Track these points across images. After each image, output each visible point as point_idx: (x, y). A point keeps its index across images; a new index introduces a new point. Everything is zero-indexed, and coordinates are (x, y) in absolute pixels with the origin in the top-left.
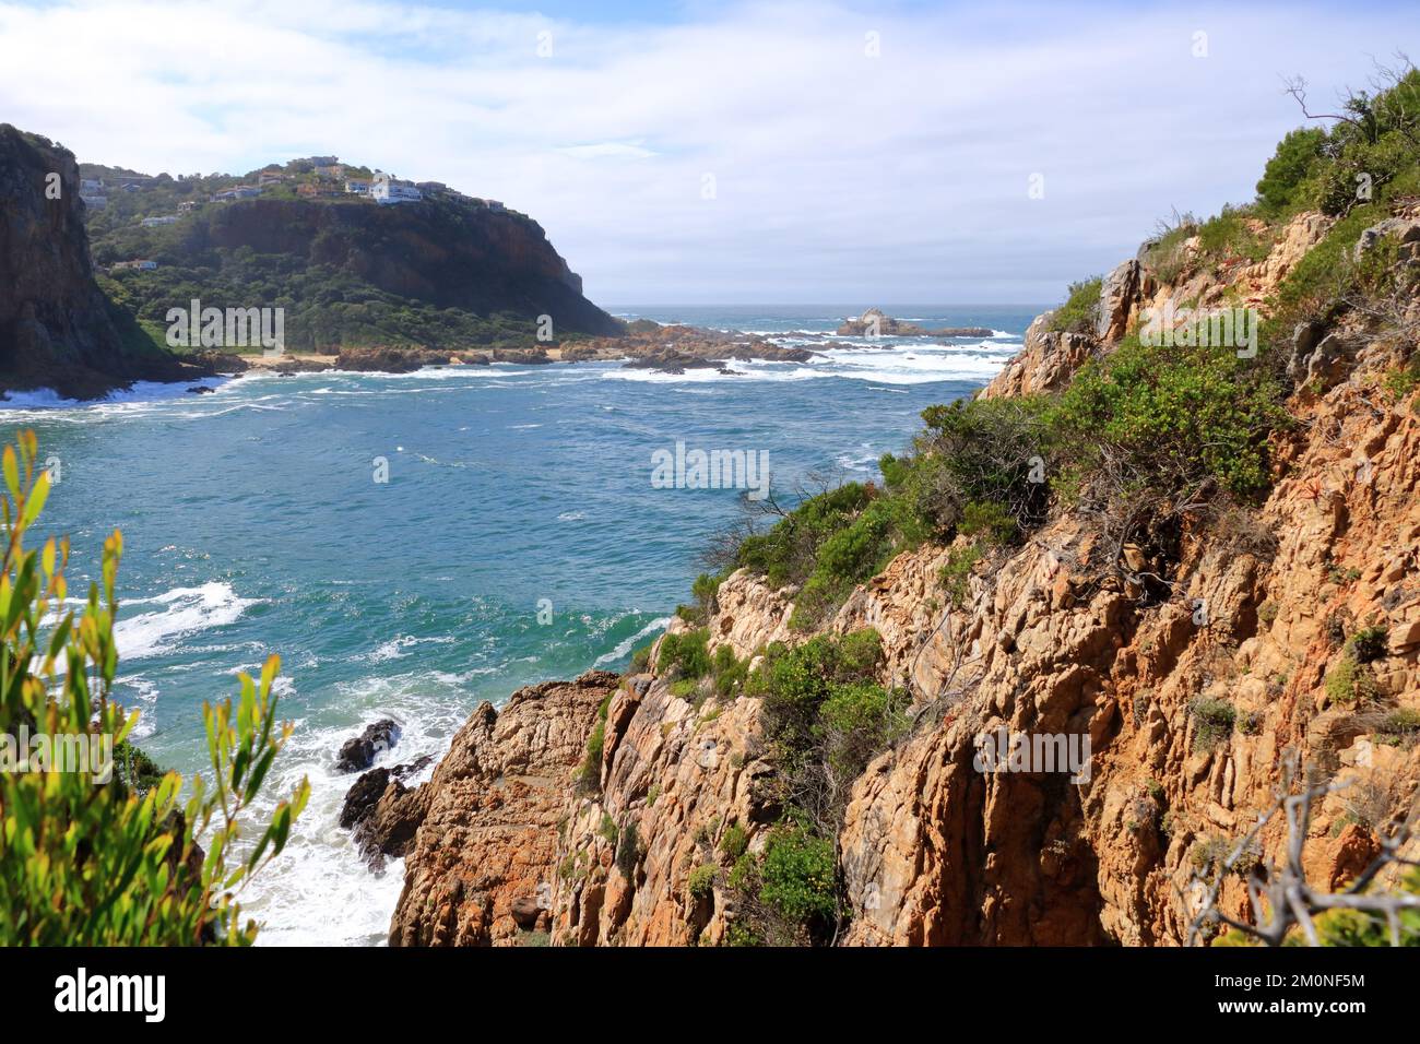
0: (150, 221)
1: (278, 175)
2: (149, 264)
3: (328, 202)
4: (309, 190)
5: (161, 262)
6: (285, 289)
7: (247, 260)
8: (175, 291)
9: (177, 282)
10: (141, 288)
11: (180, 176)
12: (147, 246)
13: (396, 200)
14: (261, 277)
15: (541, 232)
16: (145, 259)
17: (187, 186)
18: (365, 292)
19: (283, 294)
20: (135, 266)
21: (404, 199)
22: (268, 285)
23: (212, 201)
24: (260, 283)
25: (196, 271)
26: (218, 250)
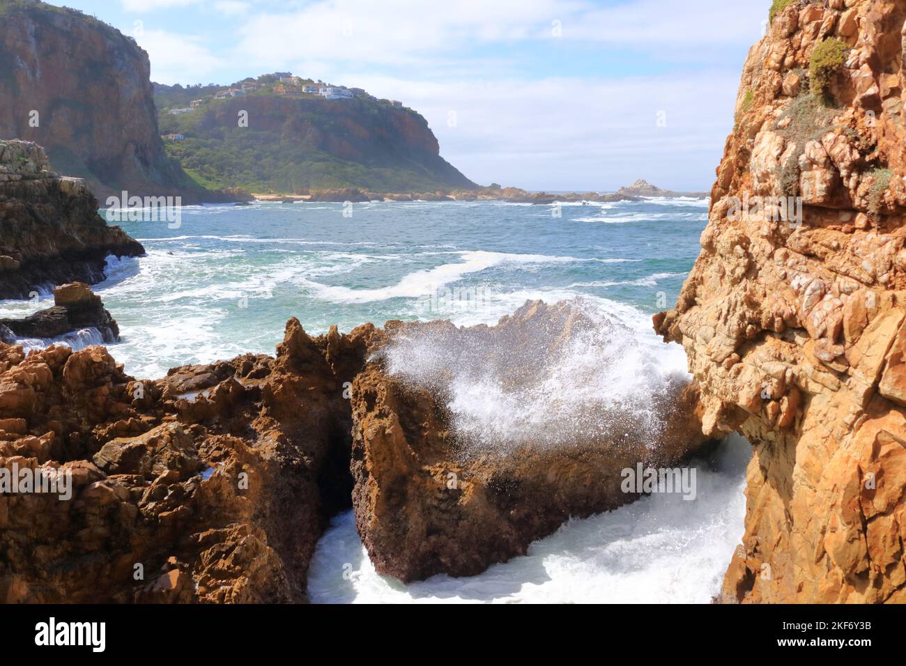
0: (175, 111)
1: (253, 84)
2: (179, 136)
3: (294, 98)
4: (281, 90)
5: (186, 135)
6: (268, 154)
7: (242, 135)
8: (198, 153)
9: (198, 148)
10: (177, 151)
11: (188, 86)
12: (176, 125)
13: (338, 97)
14: (251, 146)
15: (425, 123)
16: (176, 133)
17: (194, 92)
18: (320, 156)
19: (266, 157)
20: (170, 138)
21: (342, 97)
22: (255, 152)
23: (215, 98)
24: (250, 150)
25: (209, 141)
26: (222, 129)
